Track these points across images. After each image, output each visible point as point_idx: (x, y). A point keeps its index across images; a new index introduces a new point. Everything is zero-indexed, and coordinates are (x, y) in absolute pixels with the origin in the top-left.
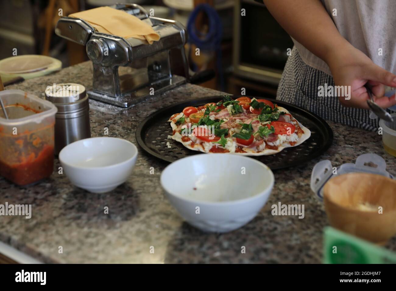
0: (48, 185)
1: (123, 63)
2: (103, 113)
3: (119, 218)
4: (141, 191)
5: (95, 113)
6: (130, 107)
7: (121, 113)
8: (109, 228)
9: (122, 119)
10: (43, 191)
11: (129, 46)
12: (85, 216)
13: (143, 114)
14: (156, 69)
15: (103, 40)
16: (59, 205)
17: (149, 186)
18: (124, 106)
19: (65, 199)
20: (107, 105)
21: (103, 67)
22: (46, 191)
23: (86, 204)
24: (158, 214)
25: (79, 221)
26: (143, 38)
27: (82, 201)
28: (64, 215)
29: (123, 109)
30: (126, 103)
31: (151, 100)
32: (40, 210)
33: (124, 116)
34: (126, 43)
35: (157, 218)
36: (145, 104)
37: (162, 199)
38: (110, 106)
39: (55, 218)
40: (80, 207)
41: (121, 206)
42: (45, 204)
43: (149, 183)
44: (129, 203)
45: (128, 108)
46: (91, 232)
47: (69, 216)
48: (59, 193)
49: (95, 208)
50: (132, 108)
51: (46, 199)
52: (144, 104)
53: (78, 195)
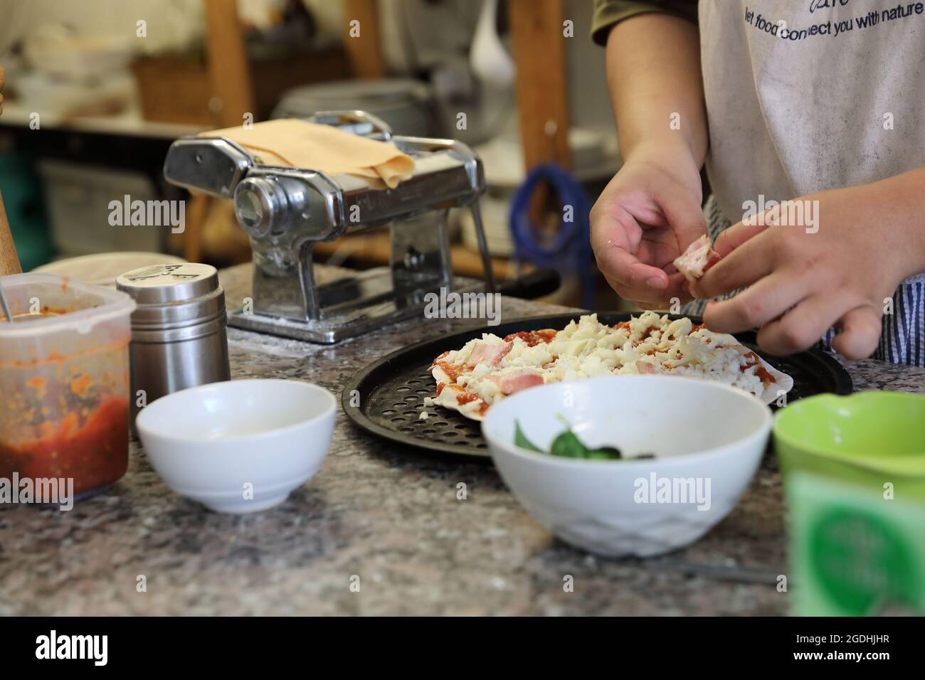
0: (112, 500)
1: (323, 233)
2: (273, 357)
3: (280, 563)
4: (345, 506)
5: (254, 358)
6: (341, 343)
7: (319, 355)
8: (252, 585)
9: (318, 366)
10: (97, 512)
11: (336, 189)
12: (193, 561)
13: (372, 355)
14: (412, 265)
15: (274, 179)
16: (132, 541)
17: (367, 496)
18: (328, 341)
19: (149, 528)
20: (286, 342)
21: (274, 249)
22: (104, 513)
23: (202, 536)
24: (383, 552)
25: (177, 572)
26: (372, 174)
27: (192, 530)
28: (140, 559)
29: (325, 347)
30: (332, 334)
31: (395, 329)
32: (82, 551)
33: (324, 361)
34: (329, 182)
35: (380, 560)
36: (379, 336)
37: (398, 523)
38: (292, 344)
39: (117, 567)
40: (184, 541)
41: (289, 538)
42: (98, 537)
43: (368, 490)
44: (311, 531)
45: (337, 345)
46: (202, 594)
47: (153, 562)
48: (136, 515)
49: (222, 544)
50: (346, 346)
51: (101, 529)
52: (375, 336)
53: (185, 519)
